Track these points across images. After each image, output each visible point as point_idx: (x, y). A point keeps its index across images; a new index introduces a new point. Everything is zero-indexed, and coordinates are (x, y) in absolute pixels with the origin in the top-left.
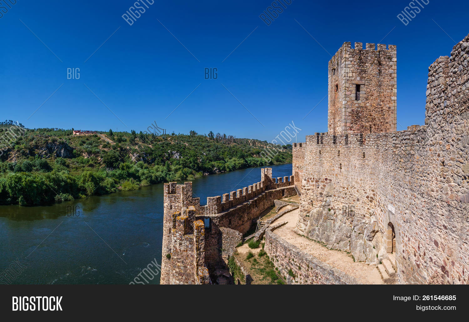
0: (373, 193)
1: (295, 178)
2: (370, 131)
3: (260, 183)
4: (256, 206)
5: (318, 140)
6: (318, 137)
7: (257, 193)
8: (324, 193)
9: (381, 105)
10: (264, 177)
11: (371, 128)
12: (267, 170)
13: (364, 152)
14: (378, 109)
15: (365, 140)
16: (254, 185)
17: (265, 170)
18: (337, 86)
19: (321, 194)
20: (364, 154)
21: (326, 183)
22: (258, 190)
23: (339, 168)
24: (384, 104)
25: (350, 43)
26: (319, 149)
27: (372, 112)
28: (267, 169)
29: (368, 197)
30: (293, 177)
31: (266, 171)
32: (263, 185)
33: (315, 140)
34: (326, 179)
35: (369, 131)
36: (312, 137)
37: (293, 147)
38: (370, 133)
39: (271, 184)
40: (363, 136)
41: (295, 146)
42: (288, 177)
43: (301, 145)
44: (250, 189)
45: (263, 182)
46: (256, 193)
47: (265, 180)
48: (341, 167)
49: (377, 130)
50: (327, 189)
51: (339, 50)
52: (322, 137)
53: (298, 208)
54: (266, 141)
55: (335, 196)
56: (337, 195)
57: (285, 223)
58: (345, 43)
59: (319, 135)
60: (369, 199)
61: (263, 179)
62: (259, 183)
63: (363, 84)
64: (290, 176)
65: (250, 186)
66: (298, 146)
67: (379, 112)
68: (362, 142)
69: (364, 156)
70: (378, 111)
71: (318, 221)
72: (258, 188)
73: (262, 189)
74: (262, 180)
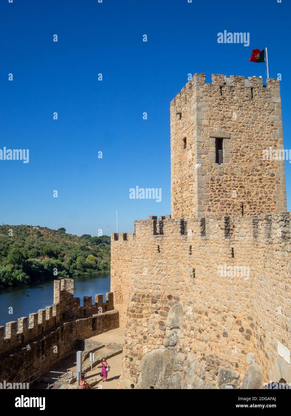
0: (251, 322)
1: (114, 297)
2: (243, 212)
3: (51, 309)
4: (43, 353)
5: (155, 228)
6: (155, 223)
7: (45, 327)
8: (168, 322)
9: (258, 171)
10: (58, 295)
11: (242, 207)
12: (65, 284)
13: (233, 248)
14: (253, 177)
15: (234, 227)
16: (40, 312)
17: (60, 283)
18: (185, 140)
19: (161, 324)
20: (233, 251)
21: (170, 304)
22: (48, 321)
23: (191, 276)
24: (264, 168)
25: (204, 74)
26: (157, 244)
27: (244, 181)
28: (65, 281)
29: (242, 330)
30: (111, 296)
31: (62, 284)
32: (57, 312)
33: (150, 228)
34: (170, 297)
35: (240, 213)
36: (144, 222)
37: (112, 240)
38: (241, 216)
39: (71, 309)
40: (230, 221)
41: (116, 237)
42: (102, 295)
43: (125, 237)
44: (31, 320)
45: (57, 306)
46: (43, 328)
47: (61, 302)
48: (194, 274)
49: (254, 211)
50: (171, 315)
51: (187, 85)
52: (161, 223)
53: (121, 352)
54: (63, 230)
55: (185, 327)
56: (189, 326)
57: (98, 380)
58: (195, 74)
59: (156, 219)
60: (245, 332)
61: (56, 300)
62: (49, 307)
63: (227, 138)
64: (107, 294)
65: (33, 314)
66: (121, 238)
67: (256, 181)
68: (229, 230)
69: (233, 254)
70: (254, 180)
71: (156, 375)
72: (48, 318)
73: (55, 318)
74: (54, 302)
